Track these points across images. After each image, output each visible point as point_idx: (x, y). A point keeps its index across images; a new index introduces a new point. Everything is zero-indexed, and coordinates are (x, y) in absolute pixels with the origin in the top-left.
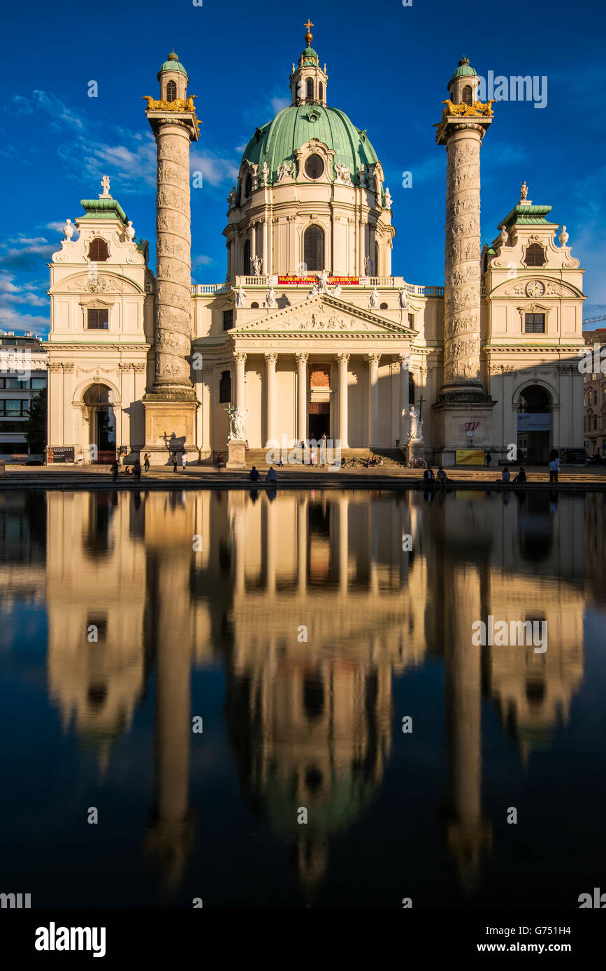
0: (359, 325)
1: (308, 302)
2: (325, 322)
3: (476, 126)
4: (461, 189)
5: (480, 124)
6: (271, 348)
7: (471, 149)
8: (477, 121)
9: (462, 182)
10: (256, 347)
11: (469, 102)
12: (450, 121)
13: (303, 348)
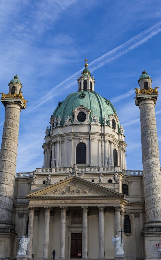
0: (93, 193)
2: (76, 190)
6: (47, 204)
11: (147, 89)
12: (138, 96)
13: (63, 204)
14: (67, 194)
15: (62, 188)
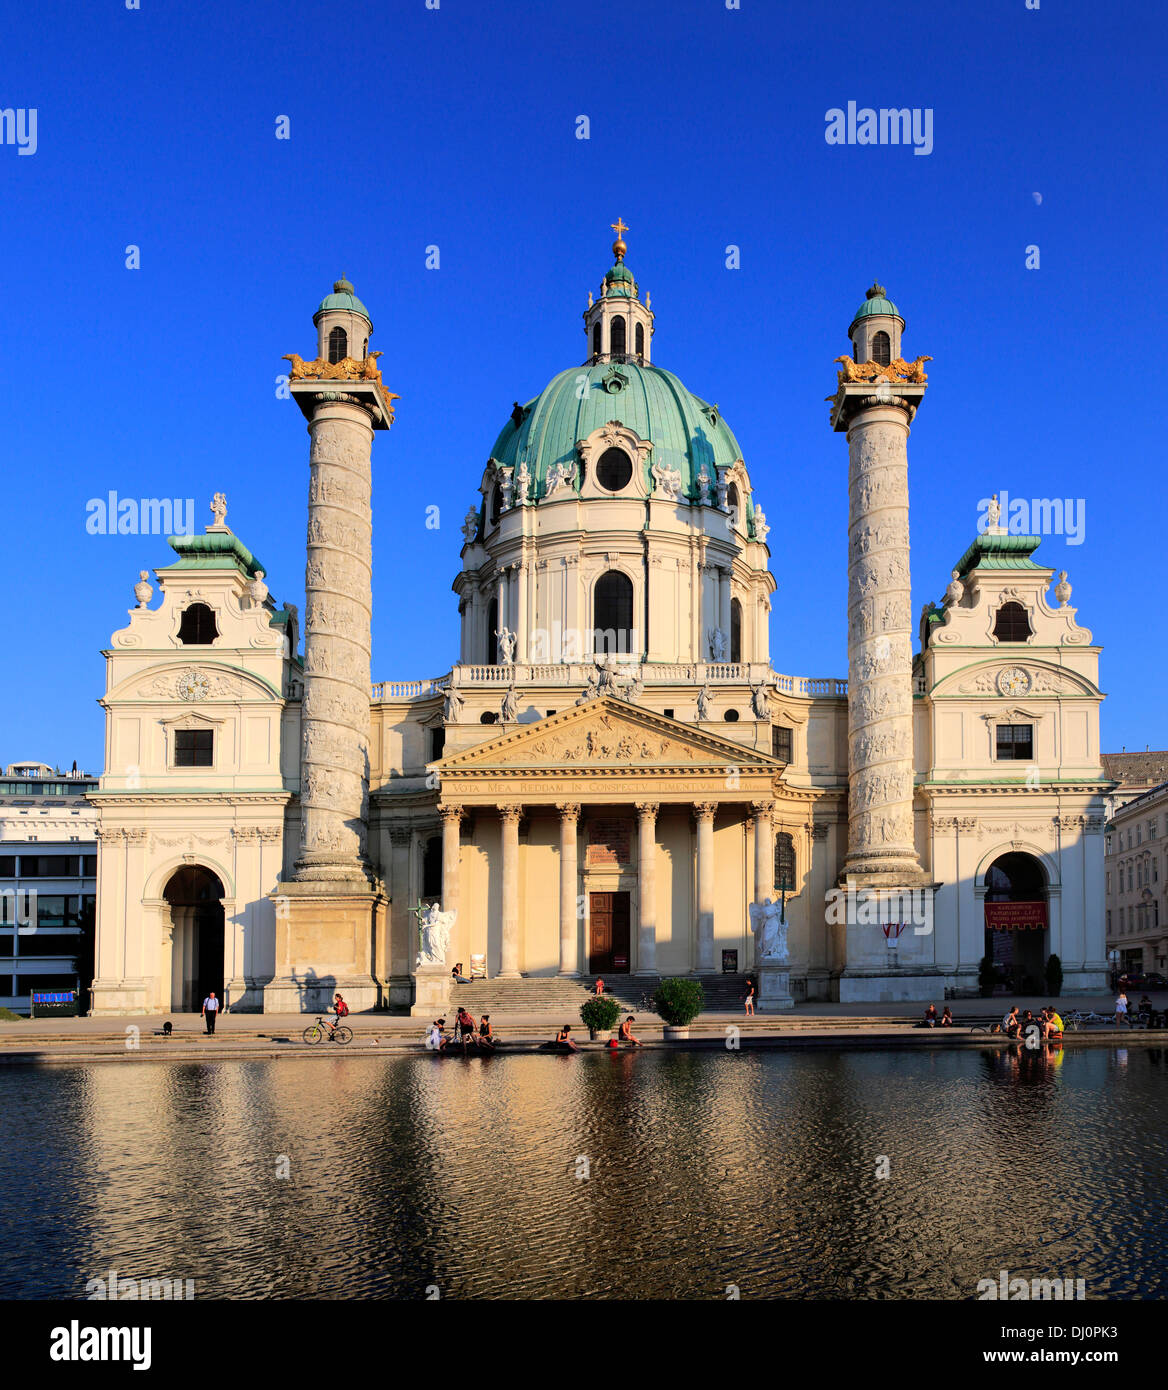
0: (678, 754)
1: (578, 710)
2: (612, 745)
3: (897, 400)
4: (873, 508)
5: (904, 397)
6: (509, 796)
7: (889, 439)
8: (899, 391)
9: (873, 496)
10: (480, 794)
11: (885, 360)
12: (850, 391)
13: (569, 795)
14: (583, 761)
15: (561, 738)
